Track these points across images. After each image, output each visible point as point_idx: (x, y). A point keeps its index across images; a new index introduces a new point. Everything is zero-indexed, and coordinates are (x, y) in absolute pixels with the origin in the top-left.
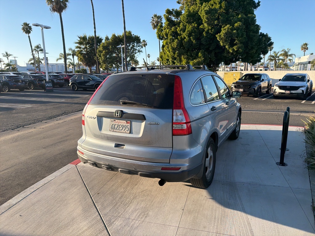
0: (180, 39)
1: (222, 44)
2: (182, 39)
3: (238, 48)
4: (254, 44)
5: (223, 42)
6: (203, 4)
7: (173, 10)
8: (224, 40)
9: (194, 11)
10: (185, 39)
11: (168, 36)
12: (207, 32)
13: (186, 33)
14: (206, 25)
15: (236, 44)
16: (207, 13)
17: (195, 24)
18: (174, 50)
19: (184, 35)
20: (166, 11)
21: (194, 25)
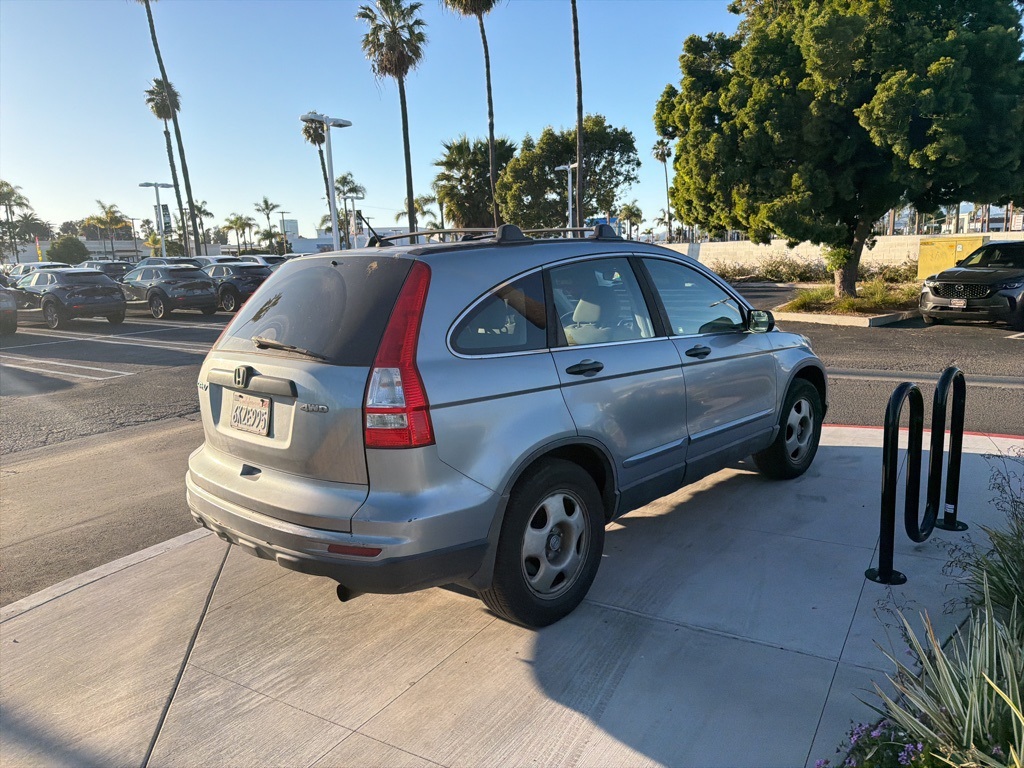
0: (727, 132)
1: (877, 141)
2: (736, 132)
3: (943, 153)
4: (1010, 133)
5: (880, 134)
6: (810, 8)
7: (709, 36)
8: (884, 126)
9: (780, 35)
10: (745, 131)
11: (691, 123)
12: (825, 103)
13: (748, 109)
14: (817, 77)
15: (933, 139)
16: (820, 35)
17: (783, 78)
18: (705, 169)
19: (743, 116)
20: (686, 43)
21: (779, 82)
